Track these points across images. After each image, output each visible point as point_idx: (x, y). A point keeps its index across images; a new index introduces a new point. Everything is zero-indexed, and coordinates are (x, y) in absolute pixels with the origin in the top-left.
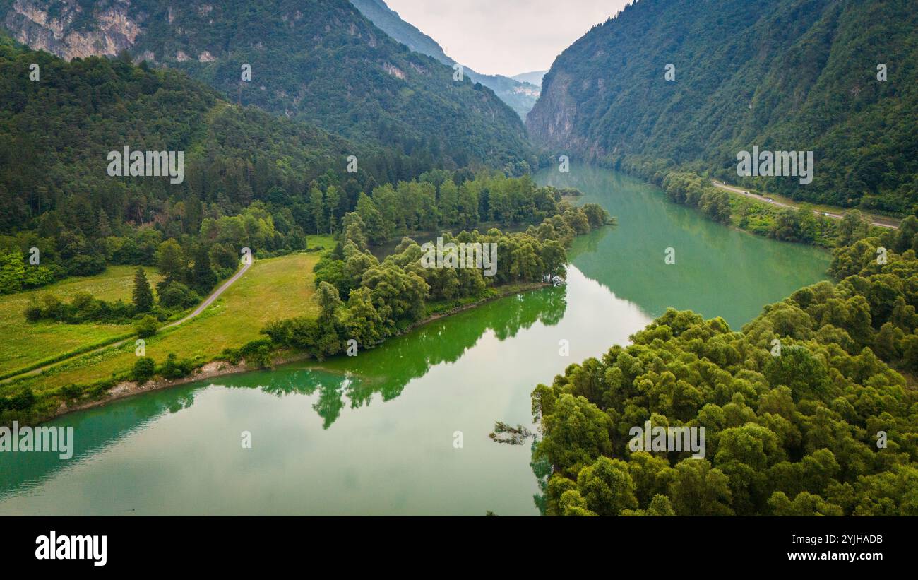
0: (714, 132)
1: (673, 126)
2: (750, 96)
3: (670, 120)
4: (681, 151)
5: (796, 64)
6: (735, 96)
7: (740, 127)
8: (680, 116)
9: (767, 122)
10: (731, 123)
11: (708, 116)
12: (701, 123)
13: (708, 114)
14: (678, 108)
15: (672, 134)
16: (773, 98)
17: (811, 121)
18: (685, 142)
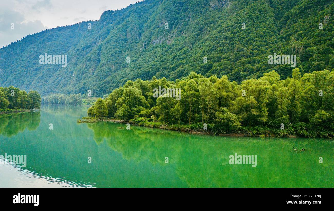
0: (58, 85)
1: (40, 84)
2: (72, 72)
3: (39, 82)
4: (45, 92)
5: (90, 60)
6: (66, 73)
7: (70, 82)
8: (43, 81)
9: (81, 79)
10: (66, 81)
11: (55, 80)
12: (53, 83)
13: (55, 79)
14: (41, 78)
15: (40, 87)
16: (82, 72)
17: (100, 75)
18: (46, 89)
